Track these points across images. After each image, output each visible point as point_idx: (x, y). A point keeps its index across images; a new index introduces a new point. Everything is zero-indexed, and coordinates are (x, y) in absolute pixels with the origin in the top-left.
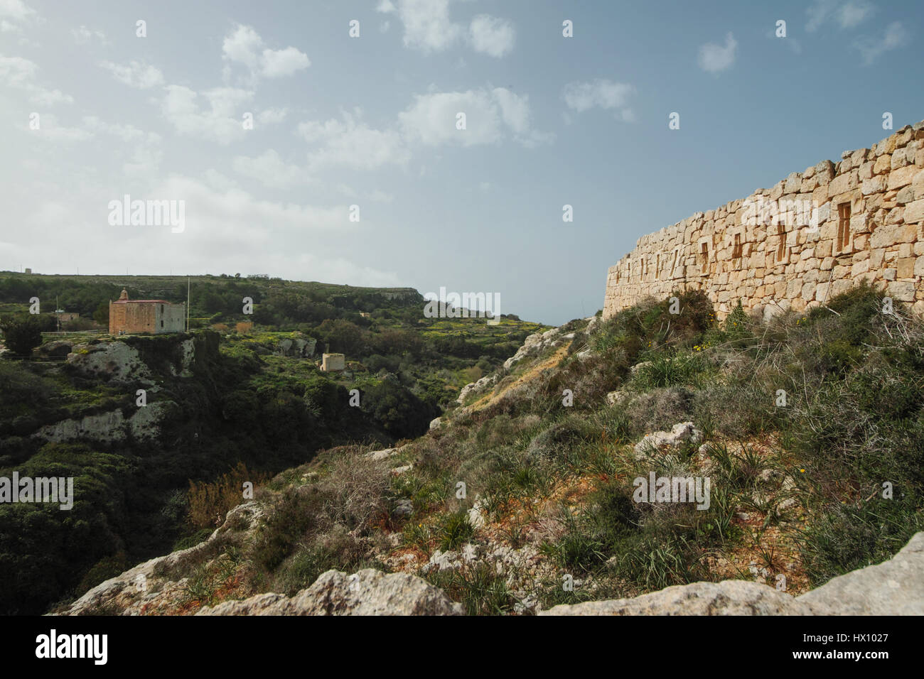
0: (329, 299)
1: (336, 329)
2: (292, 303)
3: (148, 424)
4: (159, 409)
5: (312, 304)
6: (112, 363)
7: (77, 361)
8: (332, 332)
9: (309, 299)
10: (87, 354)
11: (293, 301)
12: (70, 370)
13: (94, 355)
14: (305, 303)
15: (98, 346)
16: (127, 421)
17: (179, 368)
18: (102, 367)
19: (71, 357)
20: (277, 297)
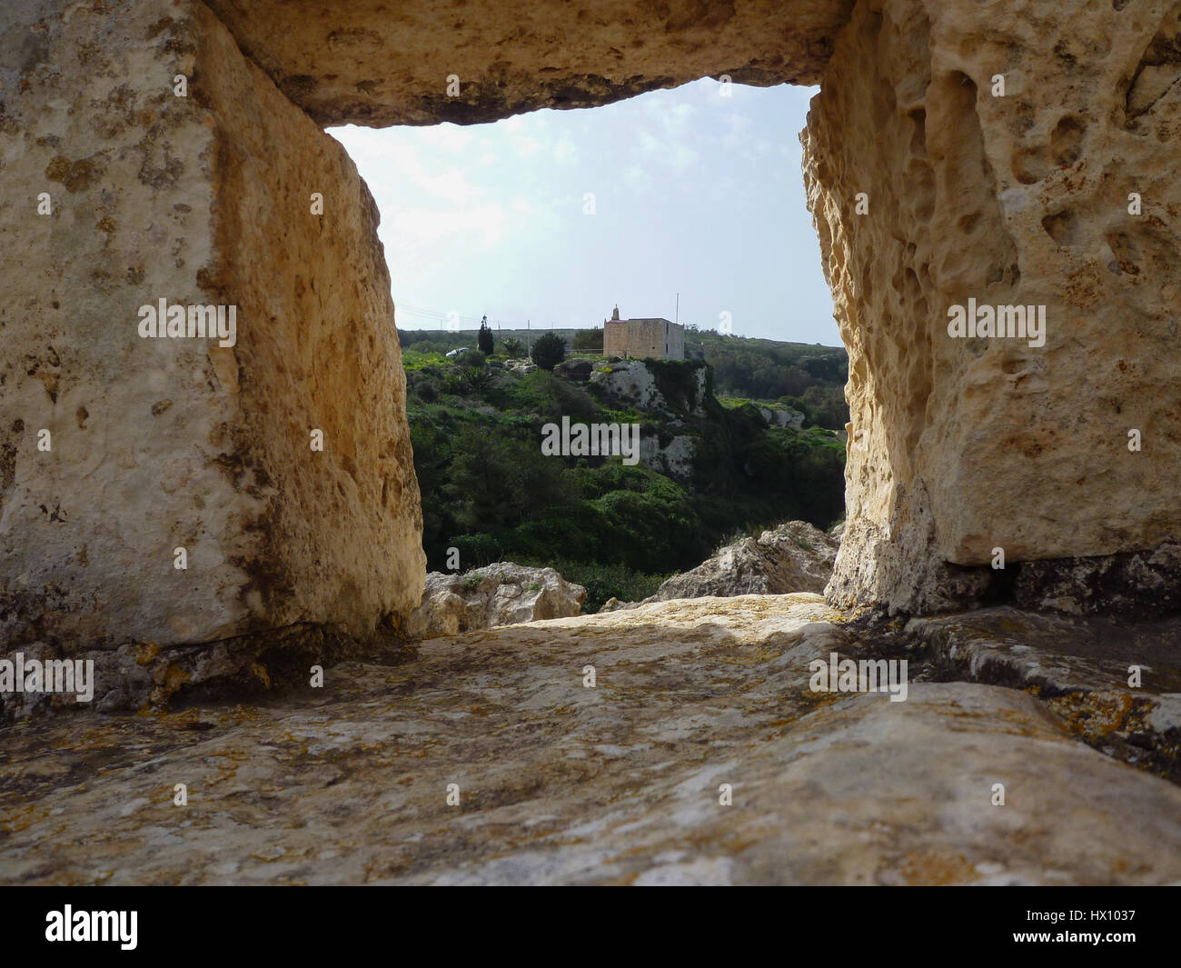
0: (799, 362)
1: (830, 403)
2: (744, 366)
3: (681, 459)
4: (690, 443)
5: (775, 370)
6: (634, 387)
7: (602, 381)
8: (823, 406)
9: (770, 361)
10: (611, 372)
11: (744, 363)
12: (596, 389)
13: (618, 374)
14: (763, 367)
15: (619, 365)
16: (663, 452)
17: (693, 403)
18: (626, 391)
19: (595, 376)
20: (720, 357)
